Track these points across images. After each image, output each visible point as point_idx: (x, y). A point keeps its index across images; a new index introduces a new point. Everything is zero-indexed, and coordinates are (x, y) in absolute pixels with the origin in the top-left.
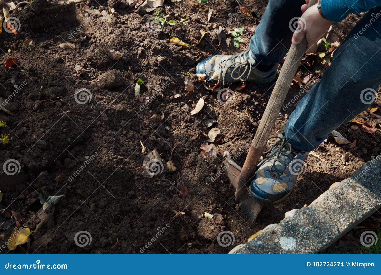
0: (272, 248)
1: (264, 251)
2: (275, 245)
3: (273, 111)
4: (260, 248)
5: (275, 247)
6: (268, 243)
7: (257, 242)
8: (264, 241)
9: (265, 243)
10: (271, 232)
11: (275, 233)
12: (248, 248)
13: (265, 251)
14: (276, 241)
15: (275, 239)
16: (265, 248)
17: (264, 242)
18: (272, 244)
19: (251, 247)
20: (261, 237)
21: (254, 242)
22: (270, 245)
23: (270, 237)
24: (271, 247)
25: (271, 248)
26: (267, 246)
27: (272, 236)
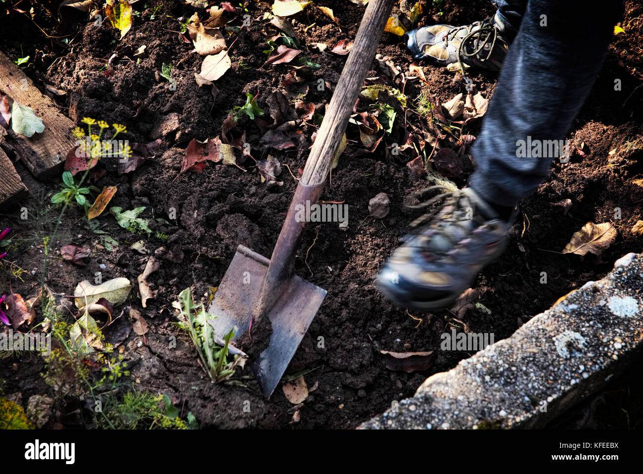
0: (596, 314)
1: (581, 319)
2: (600, 309)
3: (343, 105)
4: (574, 315)
5: (600, 313)
6: (587, 308)
7: (567, 305)
8: (579, 304)
9: (582, 306)
10: (591, 289)
11: (599, 291)
12: (553, 316)
13: (584, 319)
14: (602, 303)
15: (600, 300)
16: (583, 314)
17: (579, 306)
18: (595, 308)
19: (558, 314)
20: (575, 297)
21: (563, 306)
22: (590, 310)
23: (590, 297)
24: (594, 313)
25: (593, 315)
26: (586, 312)
27: (593, 296)
